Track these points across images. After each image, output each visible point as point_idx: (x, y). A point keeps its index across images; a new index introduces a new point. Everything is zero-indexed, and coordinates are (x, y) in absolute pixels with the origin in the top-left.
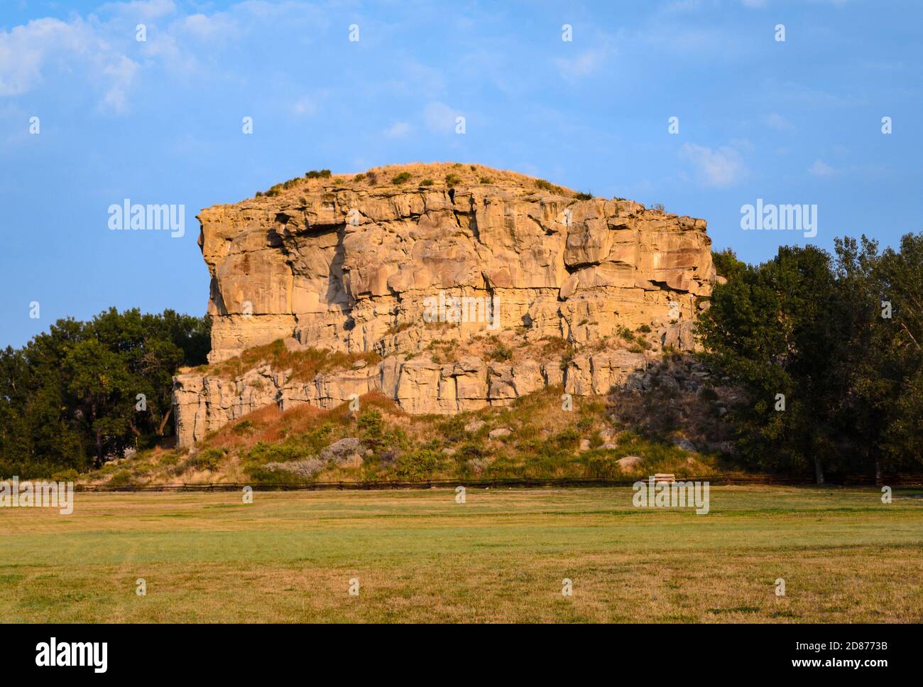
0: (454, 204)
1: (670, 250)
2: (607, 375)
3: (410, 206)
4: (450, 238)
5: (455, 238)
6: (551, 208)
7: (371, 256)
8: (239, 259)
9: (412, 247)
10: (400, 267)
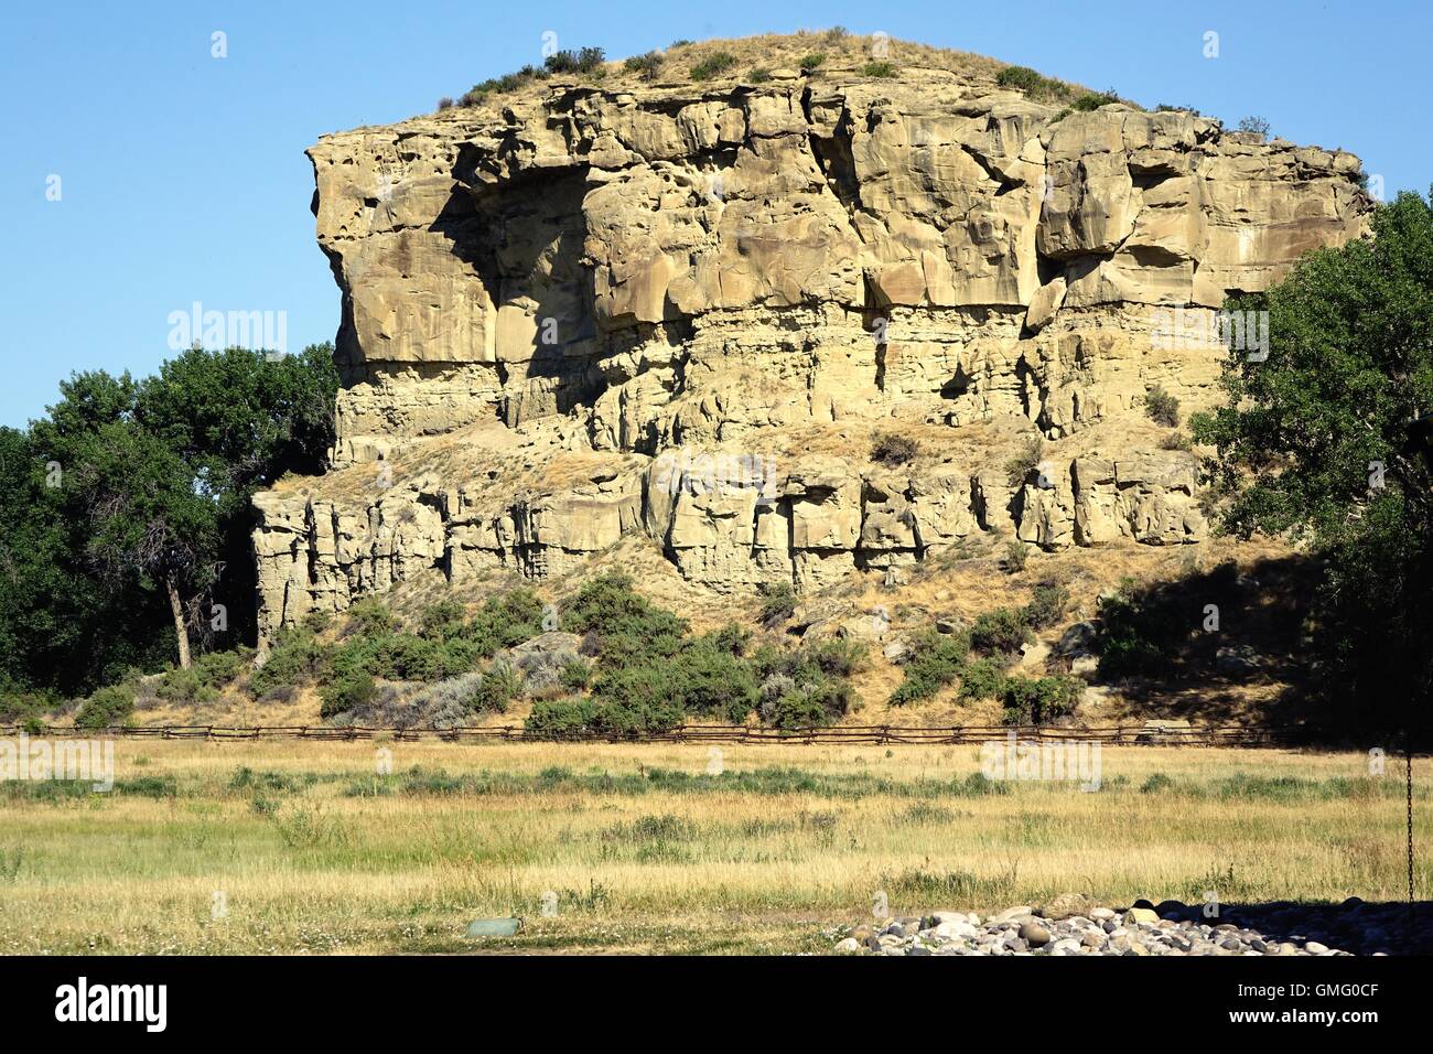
0: (810, 122)
1: (1275, 222)
2: (1110, 500)
3: (717, 127)
4: (797, 196)
5: (807, 196)
6: (1009, 128)
7: (635, 235)
8: (388, 242)
9: (718, 216)
10: (693, 262)
